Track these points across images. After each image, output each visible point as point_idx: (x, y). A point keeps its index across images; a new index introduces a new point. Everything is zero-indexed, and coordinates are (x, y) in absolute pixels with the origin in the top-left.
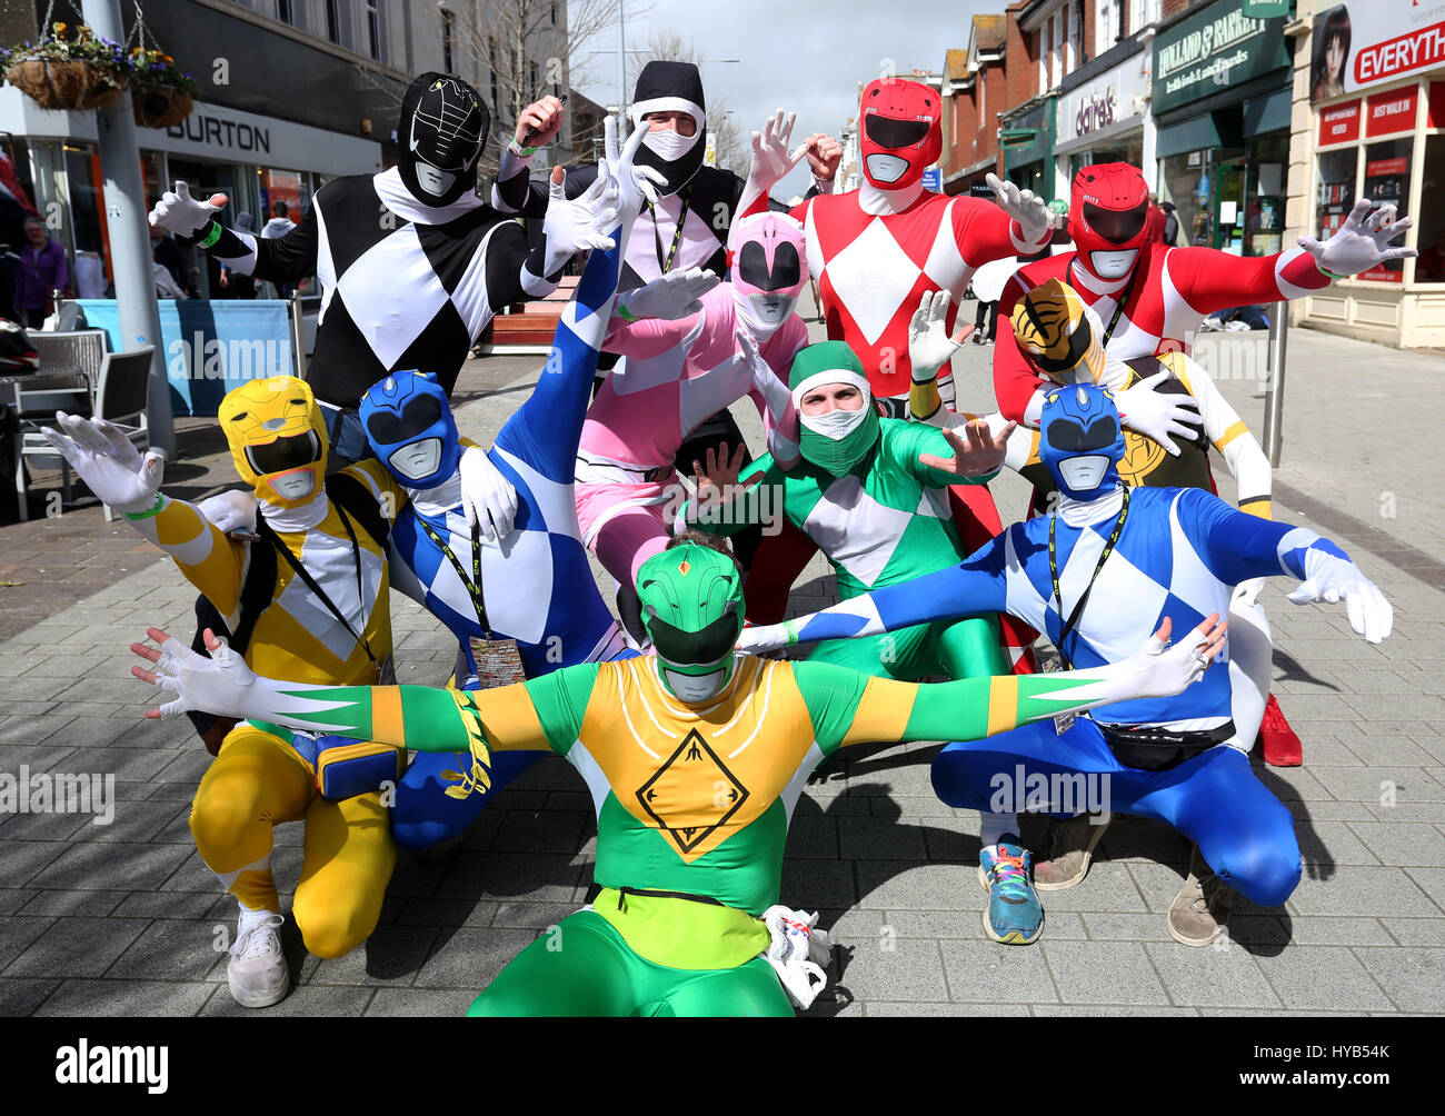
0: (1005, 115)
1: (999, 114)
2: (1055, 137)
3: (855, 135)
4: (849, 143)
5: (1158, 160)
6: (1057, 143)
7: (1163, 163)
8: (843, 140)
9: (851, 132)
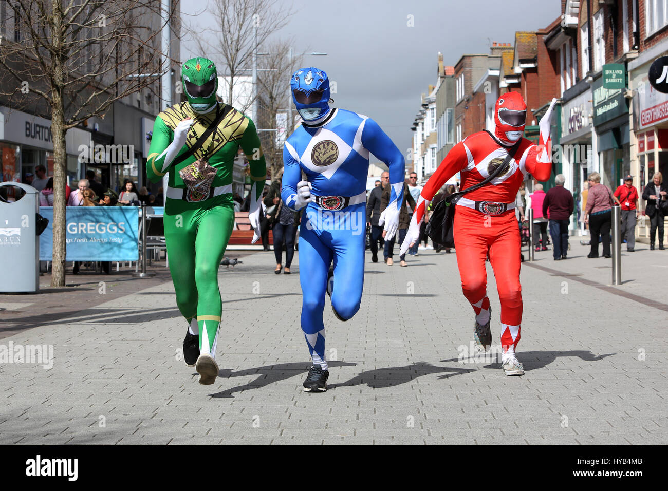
0: (536, 111)
1: (532, 110)
2: (561, 132)
3: (434, 106)
4: (429, 113)
5: (599, 154)
6: (562, 136)
7: (602, 155)
8: (422, 109)
9: (431, 102)
